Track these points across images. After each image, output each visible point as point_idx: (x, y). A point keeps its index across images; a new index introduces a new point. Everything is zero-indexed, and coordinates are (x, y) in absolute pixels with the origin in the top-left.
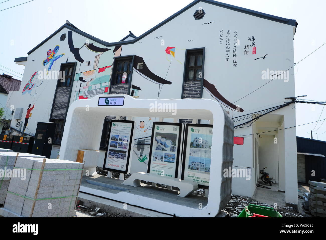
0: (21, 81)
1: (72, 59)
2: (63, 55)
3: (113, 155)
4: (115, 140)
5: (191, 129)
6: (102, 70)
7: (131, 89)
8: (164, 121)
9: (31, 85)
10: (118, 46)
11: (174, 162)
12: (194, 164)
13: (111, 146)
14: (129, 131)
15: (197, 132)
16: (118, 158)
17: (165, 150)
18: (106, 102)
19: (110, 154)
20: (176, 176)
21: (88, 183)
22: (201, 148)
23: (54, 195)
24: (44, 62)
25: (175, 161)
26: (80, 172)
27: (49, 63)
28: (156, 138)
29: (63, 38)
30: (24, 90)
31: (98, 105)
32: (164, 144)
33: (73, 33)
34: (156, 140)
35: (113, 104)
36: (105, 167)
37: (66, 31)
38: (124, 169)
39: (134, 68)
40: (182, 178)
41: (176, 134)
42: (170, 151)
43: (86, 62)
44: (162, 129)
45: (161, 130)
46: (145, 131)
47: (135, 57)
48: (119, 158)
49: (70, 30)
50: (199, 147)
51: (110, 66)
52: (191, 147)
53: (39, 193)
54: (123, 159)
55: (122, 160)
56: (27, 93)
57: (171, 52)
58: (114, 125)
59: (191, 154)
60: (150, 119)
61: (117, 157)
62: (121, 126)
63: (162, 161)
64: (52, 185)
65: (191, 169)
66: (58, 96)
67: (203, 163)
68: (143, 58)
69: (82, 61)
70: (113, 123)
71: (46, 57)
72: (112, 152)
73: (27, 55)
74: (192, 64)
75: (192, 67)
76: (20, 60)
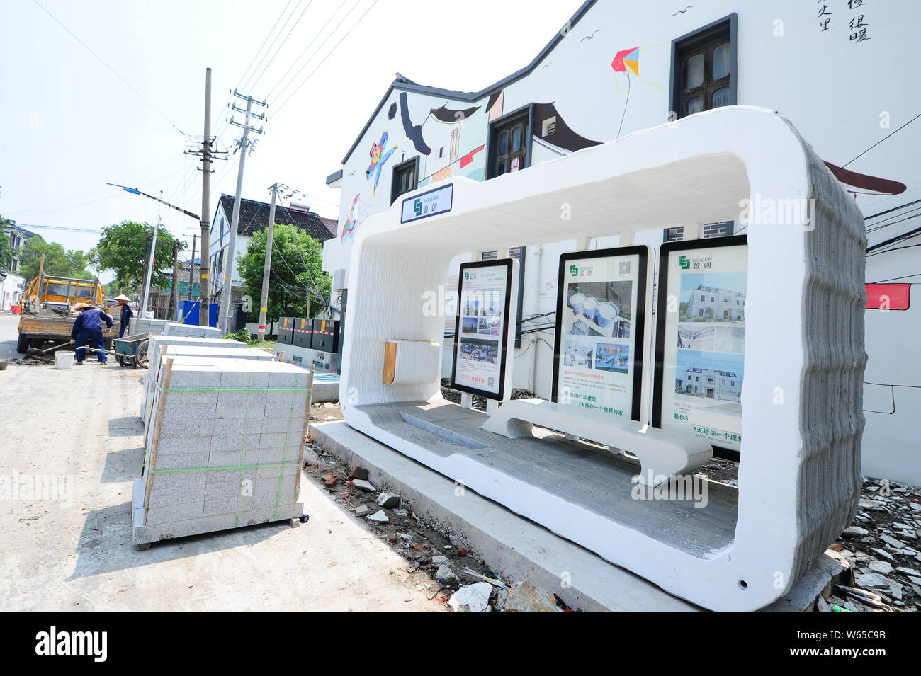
1: (410, 151)
2: (395, 149)
3: (470, 353)
6: (466, 160)
8: (592, 248)
9: (351, 223)
10: (494, 93)
11: (626, 371)
12: (694, 375)
13: (465, 330)
14: (501, 286)
15: (702, 264)
16: (480, 358)
17: (599, 334)
19: (463, 351)
20: (636, 415)
21: (404, 421)
22: (718, 320)
24: (368, 172)
25: (631, 365)
27: (376, 171)
28: (568, 300)
29: (392, 115)
30: (343, 235)
31: (402, 222)
32: (593, 317)
33: (409, 94)
34: (570, 306)
36: (455, 382)
37: (395, 97)
38: (496, 389)
39: (535, 137)
40: (656, 422)
41: (630, 283)
42: (614, 335)
43: (434, 153)
44: (586, 272)
45: (583, 274)
47: (536, 107)
48: (483, 359)
49: (402, 92)
50: (711, 317)
51: (481, 148)
52: (681, 320)
53: (160, 453)
54: (492, 362)
55: (488, 364)
56: (347, 238)
57: (627, 62)
59: (683, 344)
61: (477, 356)
62: (484, 275)
63: (590, 366)
65: (684, 393)
67: (728, 374)
68: (554, 104)
69: (426, 151)
70: (465, 271)
71: (368, 160)
72: (467, 346)
73: (340, 167)
74: (696, 79)
75: (696, 90)
76: (334, 178)
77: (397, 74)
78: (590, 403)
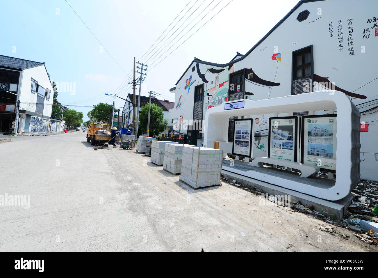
0: (174, 103)
1: (201, 82)
2: (195, 81)
3: (239, 145)
4: (238, 134)
5: (308, 120)
6: (221, 85)
7: (245, 95)
8: (279, 116)
9: (180, 104)
10: (231, 65)
11: (292, 149)
12: (313, 150)
13: (236, 138)
14: (249, 126)
15: (315, 122)
16: (242, 146)
17: (283, 140)
18: (230, 107)
20: (296, 160)
22: (320, 136)
23: (208, 170)
24: (185, 88)
25: (293, 148)
26: (221, 156)
27: (188, 88)
28: (272, 130)
29: (193, 70)
30: (177, 107)
31: (225, 110)
32: (281, 135)
33: (199, 64)
34: (273, 132)
35: (236, 108)
36: (234, 153)
37: (195, 64)
38: (248, 155)
39: (246, 79)
40: (302, 162)
41: (292, 126)
42: (288, 140)
43: (210, 82)
44: (278, 123)
46: (260, 126)
47: (246, 69)
48: (244, 146)
49: (197, 63)
50: (318, 135)
51: (227, 81)
52: (308, 136)
53: (199, 168)
54: (247, 147)
56: (179, 108)
57: (277, 57)
58: (237, 123)
59: (310, 142)
60: (264, 116)
61: (241, 145)
62: (242, 123)
63: (280, 148)
64: (205, 164)
65: (310, 155)
66: (195, 108)
67: (323, 150)
68: (252, 69)
69: (207, 82)
70: (236, 121)
71: (185, 84)
72: (237, 143)
73: (175, 86)
74: (300, 63)
75: (300, 66)
76: (172, 90)
77: (195, 57)
78: (281, 158)
